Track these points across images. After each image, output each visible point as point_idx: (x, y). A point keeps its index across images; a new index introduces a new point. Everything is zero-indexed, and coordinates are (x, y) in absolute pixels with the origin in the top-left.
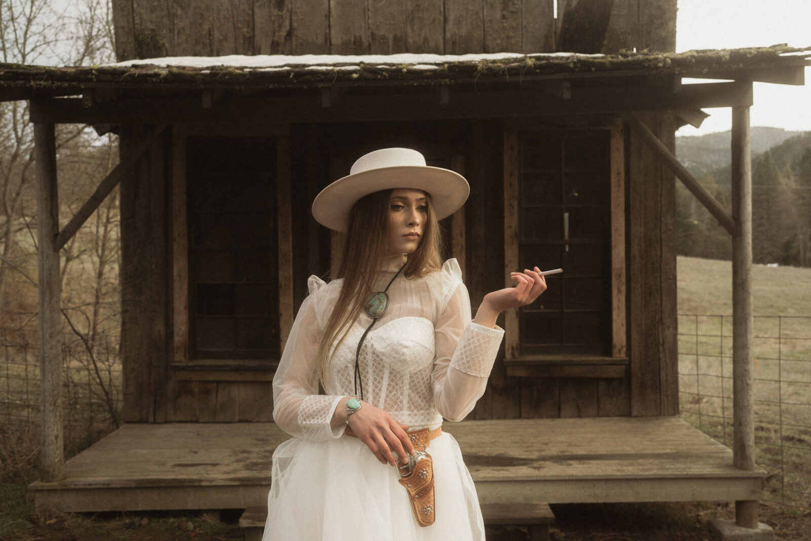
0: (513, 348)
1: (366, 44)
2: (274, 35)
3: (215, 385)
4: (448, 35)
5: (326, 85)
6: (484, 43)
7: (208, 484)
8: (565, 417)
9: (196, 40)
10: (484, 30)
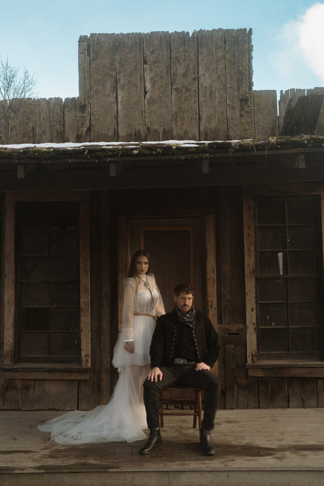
0: (252, 355)
1: (143, 135)
2: (78, 130)
3: (33, 382)
4: (202, 128)
5: (113, 159)
6: (227, 134)
7: (20, 472)
8: (293, 408)
9: (23, 134)
10: (227, 125)
